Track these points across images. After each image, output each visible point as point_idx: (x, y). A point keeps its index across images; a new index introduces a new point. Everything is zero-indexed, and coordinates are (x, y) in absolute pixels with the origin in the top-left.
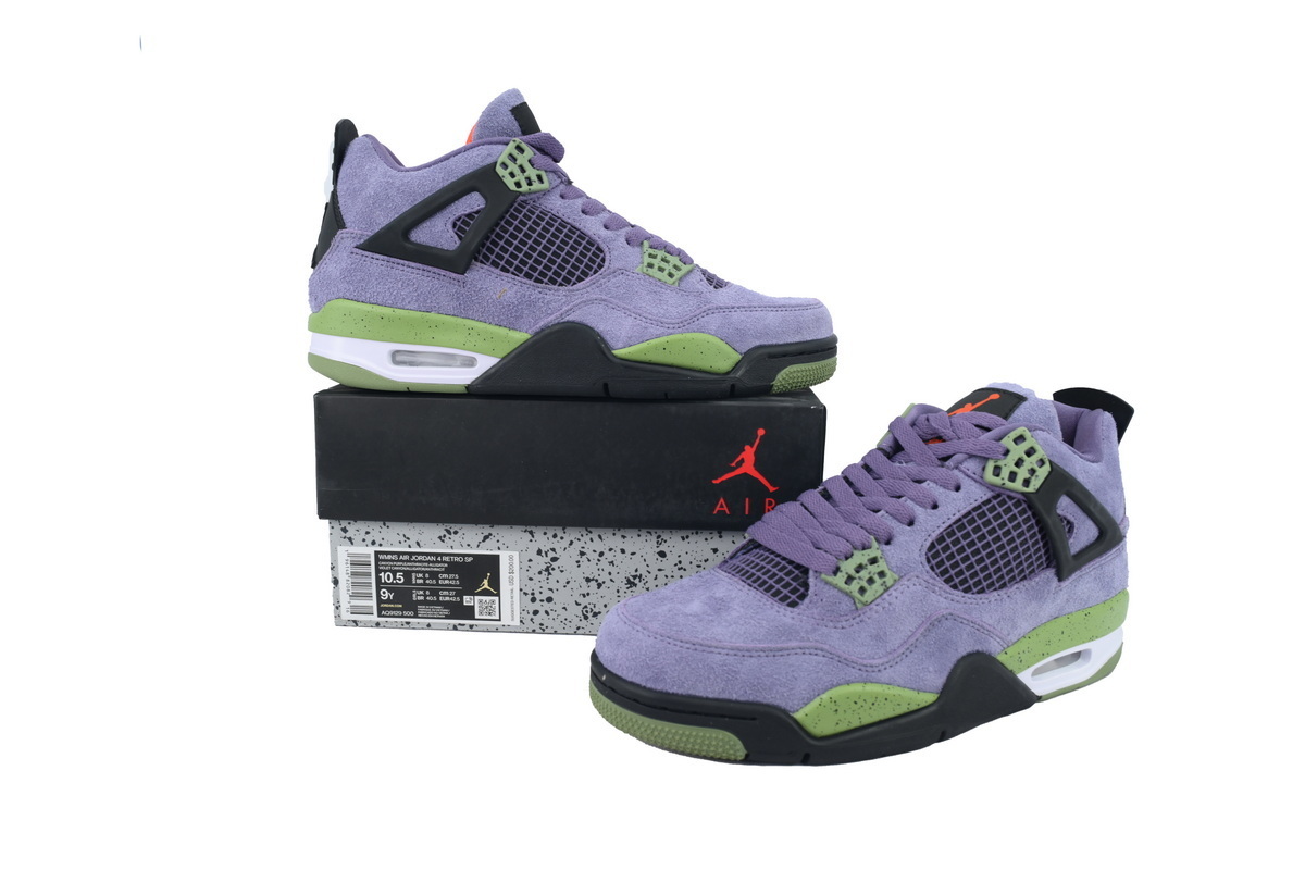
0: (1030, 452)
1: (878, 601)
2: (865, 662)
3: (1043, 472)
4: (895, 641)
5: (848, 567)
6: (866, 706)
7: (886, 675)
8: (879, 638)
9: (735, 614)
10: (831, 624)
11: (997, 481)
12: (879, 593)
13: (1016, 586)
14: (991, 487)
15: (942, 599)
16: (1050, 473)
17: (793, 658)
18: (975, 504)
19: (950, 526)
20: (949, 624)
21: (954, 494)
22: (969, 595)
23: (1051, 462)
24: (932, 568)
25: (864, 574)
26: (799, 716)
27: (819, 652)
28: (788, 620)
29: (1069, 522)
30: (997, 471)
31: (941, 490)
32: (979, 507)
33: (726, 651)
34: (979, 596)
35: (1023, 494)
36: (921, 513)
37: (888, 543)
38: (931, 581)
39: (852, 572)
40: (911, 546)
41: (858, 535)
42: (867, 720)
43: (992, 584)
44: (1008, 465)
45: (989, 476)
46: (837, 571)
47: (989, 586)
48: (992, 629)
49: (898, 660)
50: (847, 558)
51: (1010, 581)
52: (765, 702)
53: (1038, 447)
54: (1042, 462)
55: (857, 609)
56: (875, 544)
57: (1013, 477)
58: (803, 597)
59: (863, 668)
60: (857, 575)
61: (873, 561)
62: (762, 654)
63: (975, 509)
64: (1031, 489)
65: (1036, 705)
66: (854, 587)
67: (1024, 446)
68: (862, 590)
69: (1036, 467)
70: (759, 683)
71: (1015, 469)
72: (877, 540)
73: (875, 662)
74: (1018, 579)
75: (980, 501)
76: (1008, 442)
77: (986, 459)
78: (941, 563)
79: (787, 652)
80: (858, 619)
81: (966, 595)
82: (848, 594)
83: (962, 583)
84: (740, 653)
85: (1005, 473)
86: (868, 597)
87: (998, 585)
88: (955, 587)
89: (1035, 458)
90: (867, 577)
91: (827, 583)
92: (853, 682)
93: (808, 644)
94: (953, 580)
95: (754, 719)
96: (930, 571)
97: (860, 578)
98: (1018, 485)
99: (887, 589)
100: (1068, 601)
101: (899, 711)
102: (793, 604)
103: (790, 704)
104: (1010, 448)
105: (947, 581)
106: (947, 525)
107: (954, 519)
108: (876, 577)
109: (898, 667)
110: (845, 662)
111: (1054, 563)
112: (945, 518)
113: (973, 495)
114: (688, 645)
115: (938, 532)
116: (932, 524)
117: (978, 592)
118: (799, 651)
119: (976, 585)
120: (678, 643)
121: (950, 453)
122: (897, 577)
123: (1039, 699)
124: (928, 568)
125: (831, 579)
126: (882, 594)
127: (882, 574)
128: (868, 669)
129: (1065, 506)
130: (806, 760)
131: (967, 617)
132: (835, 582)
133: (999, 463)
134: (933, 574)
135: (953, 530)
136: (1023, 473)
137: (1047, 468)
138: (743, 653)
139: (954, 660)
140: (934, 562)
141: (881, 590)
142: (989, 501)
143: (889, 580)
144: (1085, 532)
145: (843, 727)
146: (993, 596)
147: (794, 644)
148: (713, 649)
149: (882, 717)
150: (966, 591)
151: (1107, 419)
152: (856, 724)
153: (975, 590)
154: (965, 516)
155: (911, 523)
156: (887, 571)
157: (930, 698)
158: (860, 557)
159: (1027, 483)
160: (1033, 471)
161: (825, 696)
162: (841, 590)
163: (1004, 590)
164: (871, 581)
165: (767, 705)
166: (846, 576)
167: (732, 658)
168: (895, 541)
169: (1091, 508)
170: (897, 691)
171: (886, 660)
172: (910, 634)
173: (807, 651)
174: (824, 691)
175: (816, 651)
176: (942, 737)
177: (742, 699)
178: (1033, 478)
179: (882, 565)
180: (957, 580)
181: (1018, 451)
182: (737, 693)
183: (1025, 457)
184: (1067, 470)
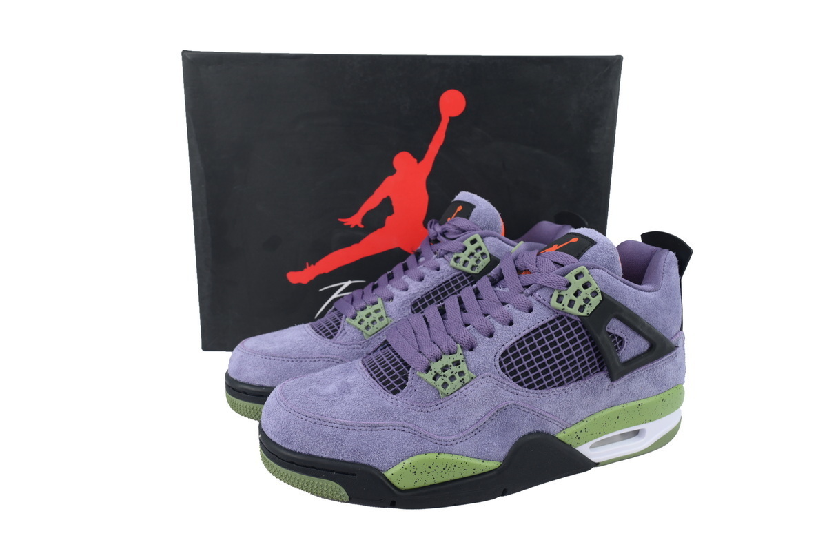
0: (586, 286)
1: (456, 393)
2: (440, 438)
3: (596, 301)
4: (468, 422)
5: (437, 367)
6: (439, 470)
7: (456, 448)
8: (454, 420)
9: (352, 397)
10: (419, 409)
11: (559, 306)
12: (457, 388)
13: (572, 384)
14: (555, 310)
15: (507, 393)
16: (601, 301)
17: (386, 432)
18: (542, 323)
19: (521, 339)
20: (513, 411)
21: (526, 315)
22: (532, 391)
23: (602, 293)
24: (503, 370)
25: (448, 373)
26: (388, 474)
27: (405, 429)
28: (388, 404)
29: (620, 338)
30: (560, 300)
31: (517, 311)
32: (545, 325)
33: (337, 425)
34: (540, 391)
35: (579, 317)
36: (499, 328)
37: (471, 350)
38: (500, 379)
39: (439, 371)
40: (488, 353)
41: (447, 343)
42: (439, 480)
43: (552, 383)
44: (569, 294)
45: (554, 303)
46: (428, 369)
47: (549, 384)
48: (550, 416)
49: (468, 437)
50: (437, 360)
51: (568, 381)
52: (363, 463)
53: (593, 282)
54: (594, 294)
55: (440, 398)
56: (460, 351)
57: (571, 304)
58: (403, 387)
59: (438, 442)
60: (443, 373)
61: (457, 363)
62: (363, 429)
63: (542, 327)
64: (585, 314)
65: (594, 469)
66: (440, 381)
67: (582, 281)
68: (445, 385)
69: (590, 297)
70: (358, 450)
71: (574, 298)
72: (461, 347)
73: (448, 438)
74: (575, 380)
75: (546, 321)
76: (570, 277)
77: (554, 289)
78: (511, 366)
79: (383, 428)
80: (440, 406)
81: (529, 390)
82: (435, 387)
83: (527, 381)
84: (346, 427)
85: (566, 301)
86: (449, 389)
87: (556, 384)
88: (521, 384)
89: (589, 290)
90: (450, 375)
91: (420, 378)
92: (430, 452)
93: (397, 423)
94: (520, 379)
95: (353, 475)
96: (501, 372)
97: (444, 376)
98: (574, 310)
99: (465, 384)
100: (622, 395)
101: (466, 474)
102: (395, 392)
103: (381, 465)
104: (571, 282)
105: (514, 380)
106: (518, 338)
107: (523, 334)
108: (457, 376)
109: (467, 442)
110: (423, 437)
111: (606, 369)
112: (517, 333)
113: (540, 316)
114: (310, 420)
115: (510, 343)
116: (506, 337)
117: (540, 388)
118: (391, 428)
119: (538, 383)
120: (303, 417)
121: (530, 283)
122: (474, 376)
123: (597, 465)
124: (500, 370)
125: (422, 375)
126: (460, 388)
127: (461, 373)
128: (443, 443)
129: (615, 326)
130: (393, 505)
131: (528, 406)
132: (425, 378)
133: (562, 293)
134: (504, 374)
135: (523, 342)
136: (579, 301)
137: (599, 297)
138: (349, 427)
139: (516, 438)
140: (505, 366)
141: (460, 385)
142: (553, 321)
143: (466, 378)
144: (635, 345)
145: (420, 484)
146: (552, 392)
147: (387, 422)
148: (327, 423)
149: (453, 478)
150: (530, 387)
151: (670, 257)
152: (431, 482)
153: (537, 387)
154: (533, 332)
155: (491, 336)
156: (466, 371)
157: (493, 465)
158: (447, 360)
159: (582, 308)
160: (586, 300)
161: (407, 462)
162: (429, 384)
163: (562, 388)
164: (452, 378)
165: (365, 465)
166: (434, 374)
167: (339, 430)
168: (477, 349)
169: (639, 327)
170: (466, 459)
171: (457, 437)
172: (480, 418)
173: (397, 428)
174: (407, 458)
175: (403, 429)
176: (504, 493)
177: (346, 460)
178: (587, 305)
179: (463, 367)
180: (523, 379)
181: (577, 284)
182: (343, 455)
183: (582, 289)
184: (618, 299)
